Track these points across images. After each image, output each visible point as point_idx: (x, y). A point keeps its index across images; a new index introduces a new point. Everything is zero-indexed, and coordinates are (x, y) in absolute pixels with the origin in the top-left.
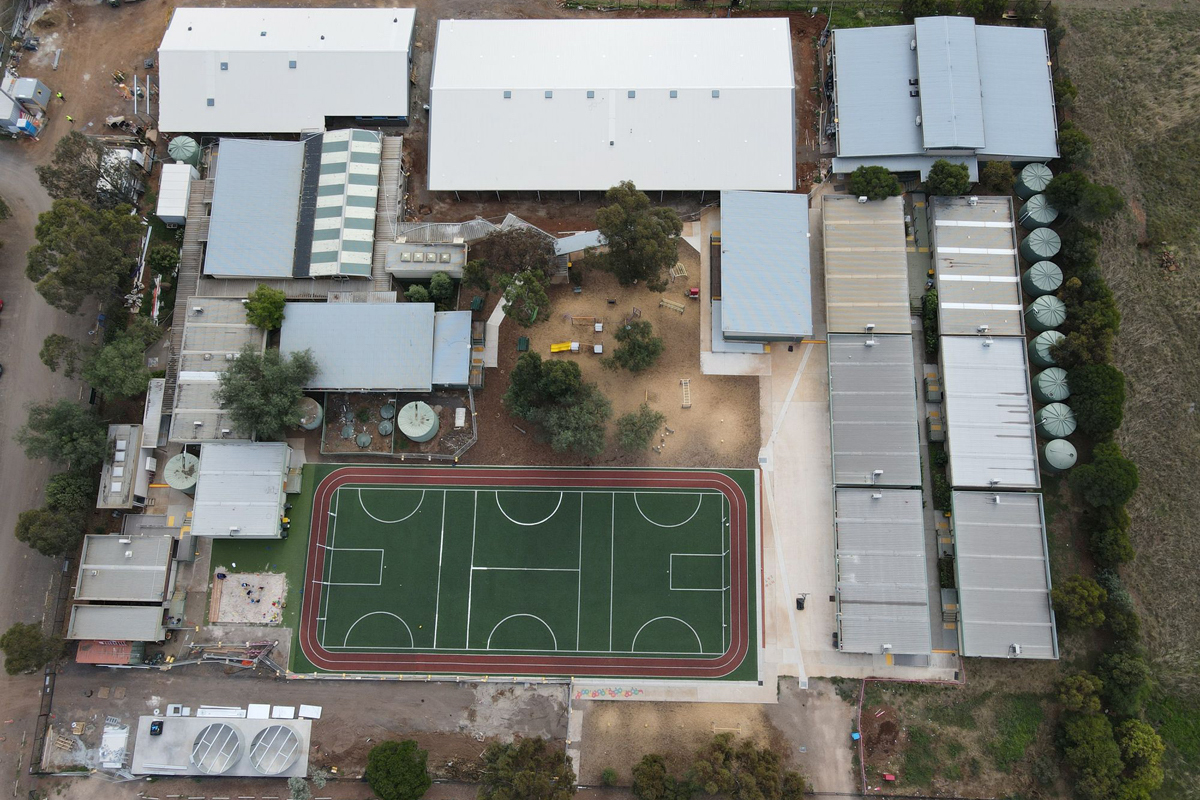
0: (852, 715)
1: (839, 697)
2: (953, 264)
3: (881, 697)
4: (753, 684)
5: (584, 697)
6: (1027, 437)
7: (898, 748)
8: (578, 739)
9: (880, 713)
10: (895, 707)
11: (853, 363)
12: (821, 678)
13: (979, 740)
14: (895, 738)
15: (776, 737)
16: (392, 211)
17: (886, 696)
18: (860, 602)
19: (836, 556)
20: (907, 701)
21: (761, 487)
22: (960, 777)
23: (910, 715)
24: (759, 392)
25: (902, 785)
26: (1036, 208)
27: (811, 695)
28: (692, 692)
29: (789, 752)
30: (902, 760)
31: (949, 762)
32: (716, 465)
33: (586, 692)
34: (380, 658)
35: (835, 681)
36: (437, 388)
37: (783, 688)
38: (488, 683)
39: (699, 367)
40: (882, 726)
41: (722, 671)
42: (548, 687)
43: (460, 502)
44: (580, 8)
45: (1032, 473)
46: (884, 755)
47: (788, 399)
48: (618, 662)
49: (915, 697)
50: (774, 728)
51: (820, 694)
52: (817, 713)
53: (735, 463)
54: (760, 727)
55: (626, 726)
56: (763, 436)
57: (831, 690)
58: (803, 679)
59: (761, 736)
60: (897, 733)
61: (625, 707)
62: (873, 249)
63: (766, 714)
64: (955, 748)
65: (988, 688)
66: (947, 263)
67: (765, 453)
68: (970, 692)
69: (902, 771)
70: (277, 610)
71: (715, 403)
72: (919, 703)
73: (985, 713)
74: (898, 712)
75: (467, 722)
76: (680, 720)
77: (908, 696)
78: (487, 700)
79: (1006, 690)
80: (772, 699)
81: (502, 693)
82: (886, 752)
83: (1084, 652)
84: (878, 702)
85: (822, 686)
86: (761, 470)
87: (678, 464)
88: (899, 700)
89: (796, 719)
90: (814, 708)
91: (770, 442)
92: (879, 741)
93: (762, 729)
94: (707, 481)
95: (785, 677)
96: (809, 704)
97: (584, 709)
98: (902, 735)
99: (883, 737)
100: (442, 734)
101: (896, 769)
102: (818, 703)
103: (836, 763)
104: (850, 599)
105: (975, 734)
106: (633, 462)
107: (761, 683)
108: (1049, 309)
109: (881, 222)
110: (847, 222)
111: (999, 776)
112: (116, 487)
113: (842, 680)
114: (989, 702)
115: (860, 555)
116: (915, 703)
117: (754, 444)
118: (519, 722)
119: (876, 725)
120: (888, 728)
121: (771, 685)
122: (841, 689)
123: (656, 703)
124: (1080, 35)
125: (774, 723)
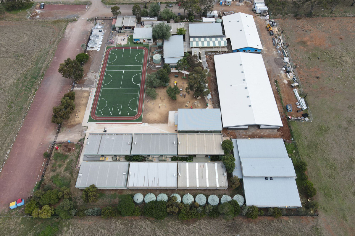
0: (75, 142)
1: (80, 139)
2: (202, 168)
3: (78, 149)
4: (87, 121)
5: (92, 90)
6: (144, 186)
7: (64, 152)
8: (83, 89)
9: (74, 148)
10: (74, 152)
11: (169, 140)
12: (85, 135)
13: (60, 172)
14: (67, 152)
15: (73, 126)
16: (207, 50)
17: (78, 150)
18: (101, 139)
19: (114, 134)
20: (75, 155)
21: (137, 123)
22: (52, 167)
23: (72, 156)
24: (164, 123)
25: (55, 152)
26: (226, 198)
27: (82, 133)
28: (88, 109)
29: (69, 128)
30: (61, 153)
31: (57, 164)
32: (144, 114)
33: (93, 90)
34: (107, 58)
35: (84, 139)
36: (164, 59)
37: (85, 127)
38: (98, 75)
39: (171, 110)
40: (70, 149)
41: (92, 115)
42: (95, 84)
43: (139, 68)
44: (276, 84)
45: (132, 186)
46: (63, 149)
47: (161, 130)
48: (98, 95)
49: (76, 157)
50: (76, 125)
51: (82, 135)
52: (77, 134)
53: (144, 118)
54: (77, 122)
55: (84, 97)
56: (151, 124)
57: (82, 138)
58: (86, 132)
59: (75, 123)
60: (68, 152)
61: (88, 97)
62: (205, 146)
63: (79, 124)
64: (60, 166)
65: (74, 176)
66: (202, 166)
67: (146, 125)
68: (74, 171)
69: (58, 153)
70: (120, 43)
71: (161, 114)
72: (74, 158)
73: (68, 174)
74: (73, 153)
75: (91, 72)
76: (83, 107)
77: (76, 155)
78: (95, 75)
79: (72, 180)
80: (83, 125)
81: (96, 77)
82: (64, 150)
83: (78, 204)
84: (76, 148)
85: (84, 135)
86: (142, 123)
87: (144, 106)
88: (76, 153)
89: (77, 130)
90: (79, 134)
91: (149, 126)
92: (67, 148)
93: (76, 123)
94: (140, 111)
95: (88, 128)
96: (80, 133)
97: (89, 90)
98: (67, 153)
99: (68, 149)
100: (90, 68)
101: (59, 151)
102: (80, 135)
103: (64, 138)
104: (102, 137)
105: (62, 171)
106: (146, 97)
107: (87, 123)
108: (189, 199)
109: (215, 148)
110: (214, 140)
111: (50, 177)
112: (145, 19)
113: (84, 140)
114: (70, 176)
115: (114, 139)
116: (74, 157)
117: (149, 122)
118: (89, 80)
119: (71, 147)
120: (70, 150)
121: (86, 125)
122: (82, 140)
123: (87, 103)
124: (309, 229)
125: (77, 125)
